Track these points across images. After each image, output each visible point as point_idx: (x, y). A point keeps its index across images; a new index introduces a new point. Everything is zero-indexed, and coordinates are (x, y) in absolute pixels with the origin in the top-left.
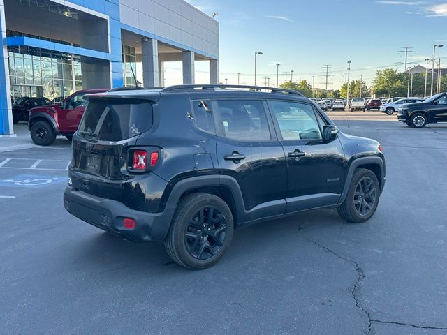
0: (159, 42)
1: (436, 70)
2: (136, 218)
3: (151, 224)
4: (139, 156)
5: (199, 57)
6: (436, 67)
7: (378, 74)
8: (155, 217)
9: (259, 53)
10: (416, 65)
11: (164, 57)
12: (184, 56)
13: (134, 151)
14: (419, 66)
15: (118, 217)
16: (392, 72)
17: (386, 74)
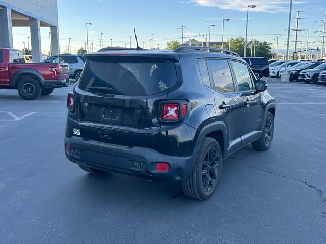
0: (13, 11)
1: (204, 43)
2: (171, 162)
3: (183, 166)
4: (169, 108)
5: (43, 24)
6: (205, 41)
7: (168, 44)
8: (187, 160)
9: (90, 24)
10: (191, 39)
11: (16, 23)
12: (31, 22)
13: (163, 104)
14: (193, 39)
15: (153, 162)
16: (177, 43)
17: (173, 44)
